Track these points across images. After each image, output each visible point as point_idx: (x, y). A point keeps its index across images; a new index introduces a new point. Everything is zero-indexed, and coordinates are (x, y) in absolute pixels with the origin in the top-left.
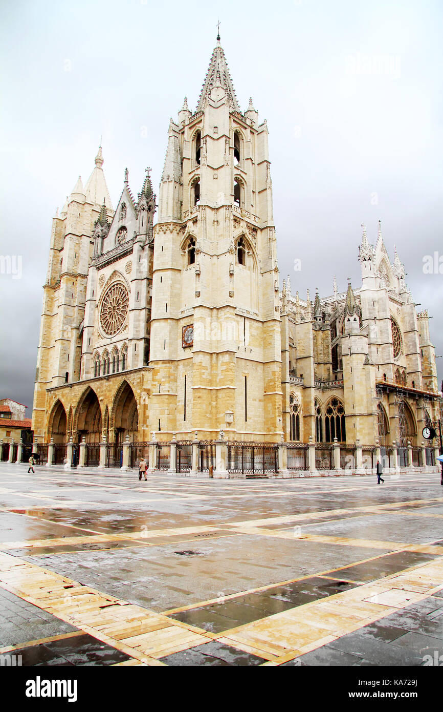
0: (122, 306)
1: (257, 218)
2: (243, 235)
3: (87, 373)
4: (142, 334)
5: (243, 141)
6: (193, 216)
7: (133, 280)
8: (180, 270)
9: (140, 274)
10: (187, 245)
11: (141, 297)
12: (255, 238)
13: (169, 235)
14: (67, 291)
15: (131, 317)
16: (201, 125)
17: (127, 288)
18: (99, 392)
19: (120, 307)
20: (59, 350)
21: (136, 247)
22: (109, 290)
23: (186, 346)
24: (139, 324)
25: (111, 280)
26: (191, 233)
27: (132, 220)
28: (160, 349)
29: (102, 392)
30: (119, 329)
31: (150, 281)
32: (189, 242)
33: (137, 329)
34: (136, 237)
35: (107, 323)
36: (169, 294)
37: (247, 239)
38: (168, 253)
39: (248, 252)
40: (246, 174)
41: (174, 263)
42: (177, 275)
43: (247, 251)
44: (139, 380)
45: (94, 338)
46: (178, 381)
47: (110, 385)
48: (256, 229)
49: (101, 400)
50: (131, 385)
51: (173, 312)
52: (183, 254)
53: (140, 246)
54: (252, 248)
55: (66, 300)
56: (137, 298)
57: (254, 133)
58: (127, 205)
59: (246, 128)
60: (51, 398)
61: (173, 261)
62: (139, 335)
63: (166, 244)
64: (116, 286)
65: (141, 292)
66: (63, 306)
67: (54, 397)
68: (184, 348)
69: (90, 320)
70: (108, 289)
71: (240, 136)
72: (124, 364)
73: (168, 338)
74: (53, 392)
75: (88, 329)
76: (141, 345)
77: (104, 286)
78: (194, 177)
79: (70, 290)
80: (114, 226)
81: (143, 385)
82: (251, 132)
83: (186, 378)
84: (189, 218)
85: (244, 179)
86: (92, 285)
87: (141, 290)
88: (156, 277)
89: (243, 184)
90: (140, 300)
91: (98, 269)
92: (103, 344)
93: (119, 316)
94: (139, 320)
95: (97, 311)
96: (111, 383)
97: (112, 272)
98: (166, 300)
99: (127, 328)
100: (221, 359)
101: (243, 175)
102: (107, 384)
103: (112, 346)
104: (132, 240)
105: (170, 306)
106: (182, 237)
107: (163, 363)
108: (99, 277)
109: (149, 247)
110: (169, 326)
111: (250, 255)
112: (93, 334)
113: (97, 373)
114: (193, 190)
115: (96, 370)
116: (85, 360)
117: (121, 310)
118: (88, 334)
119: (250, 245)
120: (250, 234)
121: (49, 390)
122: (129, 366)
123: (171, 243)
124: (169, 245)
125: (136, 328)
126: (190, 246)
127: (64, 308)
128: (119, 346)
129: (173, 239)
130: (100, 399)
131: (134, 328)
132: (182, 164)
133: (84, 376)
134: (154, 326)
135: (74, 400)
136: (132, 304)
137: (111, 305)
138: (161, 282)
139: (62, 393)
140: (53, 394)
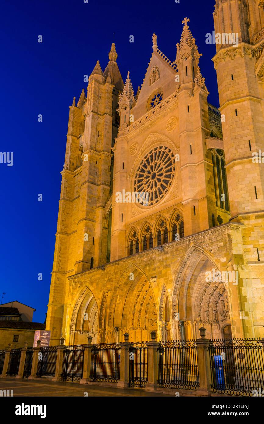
0: (166, 170)
7: (183, 133)
8: (260, 100)
11: (195, 150)
13: (240, 60)
14: (90, 169)
15: (184, 174)
17: (172, 148)
18: (149, 270)
19: (162, 172)
20: (83, 233)
22: (145, 157)
25: (146, 147)
28: (248, 199)
29: (154, 269)
34: (179, 88)
36: (251, 126)
38: (242, 81)
41: (252, 91)
42: (257, 106)
44: (222, 244)
47: (166, 259)
49: (154, 281)
51: (260, 150)
52: (261, 82)
55: (90, 178)
56: (190, 152)
58: (160, 67)
60: (75, 287)
64: (153, 152)
65: (195, 145)
66: (87, 184)
73: (260, 184)
74: (76, 280)
75: (120, 204)
76: (203, 205)
77: (137, 155)
79: (93, 168)
81: (231, 249)
86: (121, 157)
87: (194, 143)
88: (226, 111)
90: (196, 153)
91: (128, 140)
92: (142, 217)
93: (162, 182)
95: (129, 184)
96: (168, 255)
98: (248, 136)
102: (161, 258)
106: (258, 62)
108: (129, 147)
113: (134, 253)
117: (165, 174)
118: (120, 209)
125: (193, 187)
127: (89, 187)
128: (166, 215)
129: (246, 64)
133: (117, 258)
136: (184, 160)
137: (150, 173)
138: (237, 115)
139: (91, 279)
140: (78, 282)
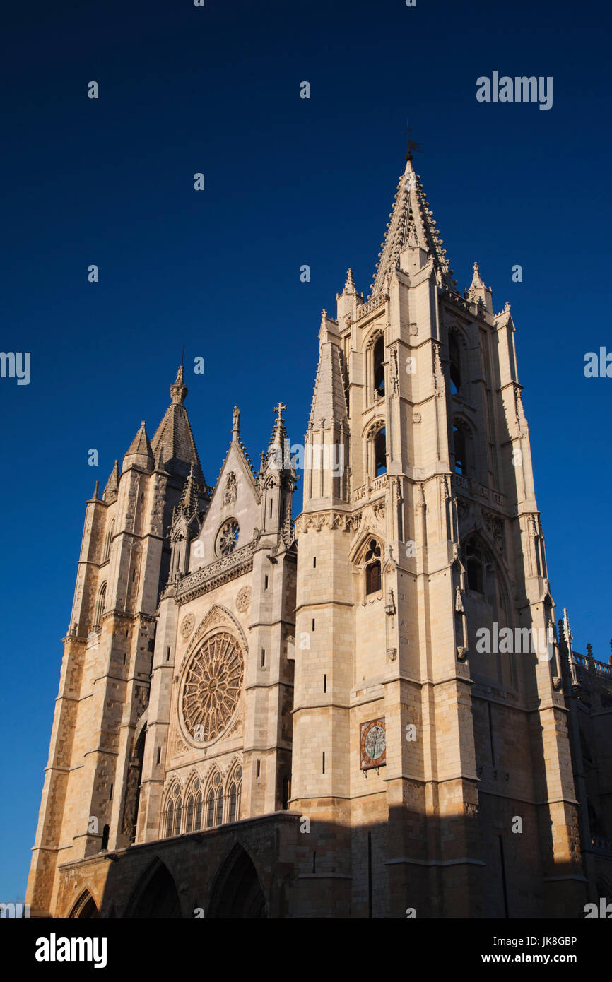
0: (229, 679)
1: (501, 497)
2: (477, 532)
3: (151, 826)
4: (272, 740)
5: (465, 348)
6: (375, 495)
7: (254, 626)
8: (351, 605)
9: (267, 614)
10: (364, 553)
11: (269, 661)
12: (500, 537)
13: (328, 536)
14: (113, 649)
15: (248, 701)
16: (383, 320)
17: (241, 642)
18: (180, 872)
19: (224, 681)
20: (93, 777)
21: (260, 558)
22: (203, 646)
23: (369, 765)
24: (267, 719)
25: (206, 626)
26: (370, 531)
27: (248, 506)
28: (314, 772)
29: (186, 870)
30: (221, 728)
31: (288, 628)
32: (366, 548)
33: (262, 729)
34: (258, 539)
35: (196, 715)
36: (330, 653)
37: (484, 540)
38: (327, 571)
39: (488, 567)
40: (474, 410)
41: (340, 592)
42: (345, 616)
43: (485, 565)
44: (270, 843)
45: (170, 748)
46: (353, 846)
47: (204, 855)
48: (500, 520)
49: (183, 891)
50: (251, 855)
51: (340, 693)
52: (356, 572)
53: (268, 557)
54: (495, 558)
55: (111, 668)
56: (260, 663)
57: (485, 332)
58: (240, 475)
59: (469, 323)
60: (69, 888)
61: (337, 585)
62: (266, 742)
63: (322, 552)
64: (216, 638)
65: (269, 650)
66: (105, 679)
67: (76, 883)
68: (365, 769)
69: (160, 709)
70: (201, 644)
71: (460, 338)
72: (233, 804)
73: (331, 748)
74: (73, 873)
75: (157, 730)
76: (271, 761)
77: (191, 638)
78: (372, 419)
79: (120, 647)
80: (213, 518)
81: (278, 854)
82: (480, 329)
83: (370, 839)
84: (365, 500)
85: (471, 421)
86: (167, 635)
87: (269, 646)
88: (301, 620)
89: (470, 430)
90: (269, 667)
91: (180, 603)
92: (188, 760)
93: (223, 701)
94: (265, 710)
95: (175, 691)
96: (206, 850)
97: (208, 608)
98: (325, 668)
99: (240, 727)
100: (448, 796)
101: (467, 412)
102: (197, 852)
103: (208, 764)
104: (252, 545)
105: (334, 679)
106: (354, 540)
107: (321, 804)
108: (181, 619)
109: (285, 558)
110: (331, 723)
111: (493, 572)
112: (166, 740)
113: (174, 826)
114: (372, 446)
115: (170, 820)
116: (148, 797)
117: (228, 687)
118: (157, 739)
119: (491, 551)
120: (489, 529)
121: (64, 868)
122: (245, 811)
123: (332, 550)
124: (327, 556)
125: (261, 726)
126: (369, 556)
127: (108, 682)
128: (224, 765)
129: (335, 542)
130: (182, 887)
131: (255, 725)
132: (347, 395)
133: (144, 833)
134: (301, 722)
135: (122, 892)
136: (250, 674)
137: (207, 678)
138: (313, 630)
139: (95, 874)
140: (75, 876)
